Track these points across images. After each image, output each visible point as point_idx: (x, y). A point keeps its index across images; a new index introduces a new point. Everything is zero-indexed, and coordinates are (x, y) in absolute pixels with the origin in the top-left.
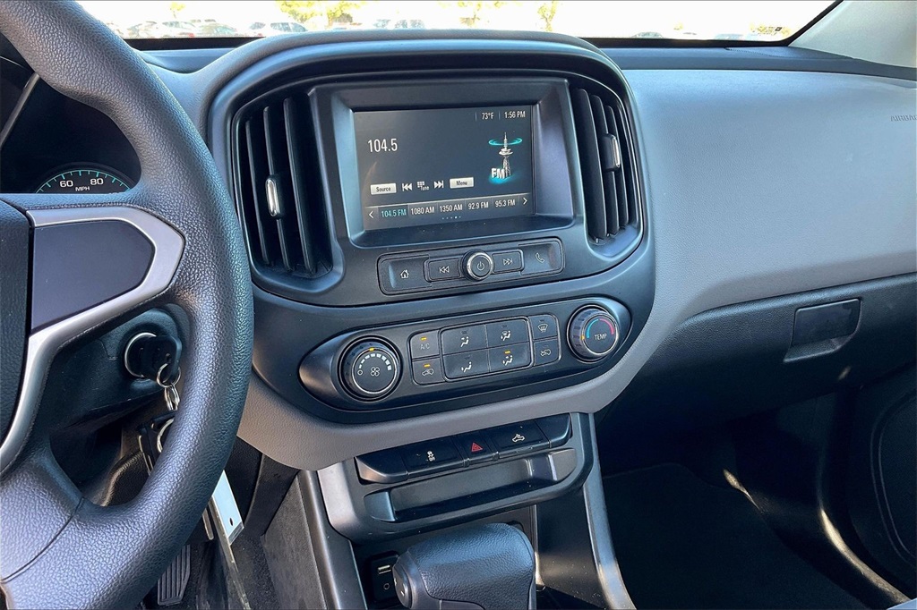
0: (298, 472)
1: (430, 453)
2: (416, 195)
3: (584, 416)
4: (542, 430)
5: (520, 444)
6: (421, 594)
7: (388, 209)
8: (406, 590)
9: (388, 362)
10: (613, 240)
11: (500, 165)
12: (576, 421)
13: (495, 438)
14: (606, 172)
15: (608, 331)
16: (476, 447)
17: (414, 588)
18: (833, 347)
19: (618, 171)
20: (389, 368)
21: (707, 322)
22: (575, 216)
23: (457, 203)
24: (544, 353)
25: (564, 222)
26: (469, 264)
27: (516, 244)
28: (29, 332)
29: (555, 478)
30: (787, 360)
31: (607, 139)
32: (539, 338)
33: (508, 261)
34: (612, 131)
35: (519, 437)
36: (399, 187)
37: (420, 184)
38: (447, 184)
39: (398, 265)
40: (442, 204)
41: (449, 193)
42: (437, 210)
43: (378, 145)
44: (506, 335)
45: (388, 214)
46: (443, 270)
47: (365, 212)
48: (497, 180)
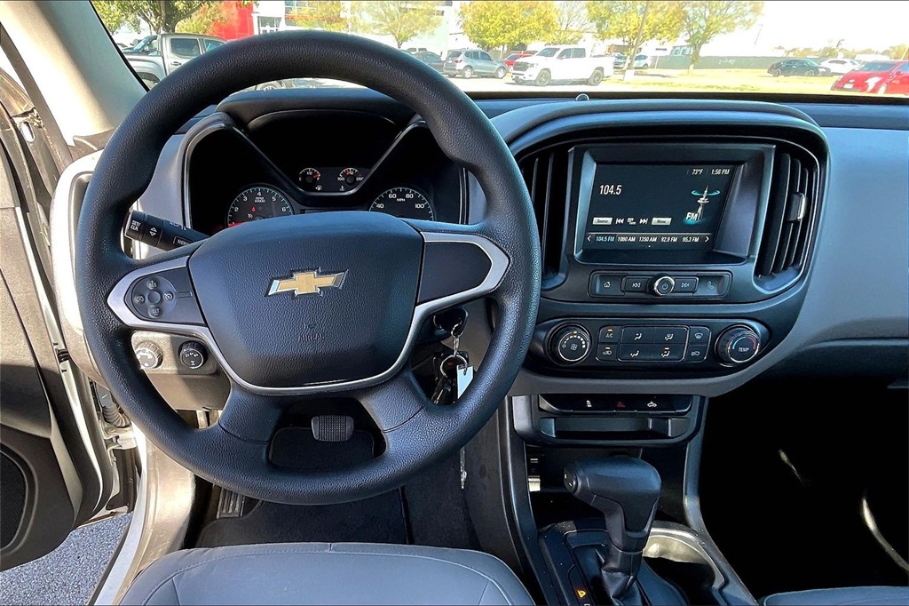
1: (588, 401)
2: (625, 228)
3: (703, 398)
4: (669, 402)
5: (652, 409)
6: (584, 488)
7: (601, 235)
8: (574, 483)
9: (584, 343)
10: (774, 277)
11: (695, 211)
12: (696, 401)
13: (635, 401)
14: (787, 223)
15: (751, 346)
16: (620, 404)
17: (580, 484)
19: (796, 223)
20: (584, 346)
21: (830, 348)
22: (748, 256)
23: (653, 236)
24: (693, 354)
25: (737, 260)
26: (657, 284)
27: (696, 273)
28: (416, 304)
29: (670, 435)
30: (890, 387)
31: (796, 197)
32: (693, 342)
33: (685, 285)
34: (802, 190)
35: (652, 404)
36: (614, 221)
37: (630, 220)
38: (650, 221)
39: (604, 278)
40: (642, 236)
41: (650, 228)
42: (637, 239)
43: (607, 190)
44: (670, 337)
45: (601, 239)
46: (636, 285)
47: (586, 237)
48: (690, 222)
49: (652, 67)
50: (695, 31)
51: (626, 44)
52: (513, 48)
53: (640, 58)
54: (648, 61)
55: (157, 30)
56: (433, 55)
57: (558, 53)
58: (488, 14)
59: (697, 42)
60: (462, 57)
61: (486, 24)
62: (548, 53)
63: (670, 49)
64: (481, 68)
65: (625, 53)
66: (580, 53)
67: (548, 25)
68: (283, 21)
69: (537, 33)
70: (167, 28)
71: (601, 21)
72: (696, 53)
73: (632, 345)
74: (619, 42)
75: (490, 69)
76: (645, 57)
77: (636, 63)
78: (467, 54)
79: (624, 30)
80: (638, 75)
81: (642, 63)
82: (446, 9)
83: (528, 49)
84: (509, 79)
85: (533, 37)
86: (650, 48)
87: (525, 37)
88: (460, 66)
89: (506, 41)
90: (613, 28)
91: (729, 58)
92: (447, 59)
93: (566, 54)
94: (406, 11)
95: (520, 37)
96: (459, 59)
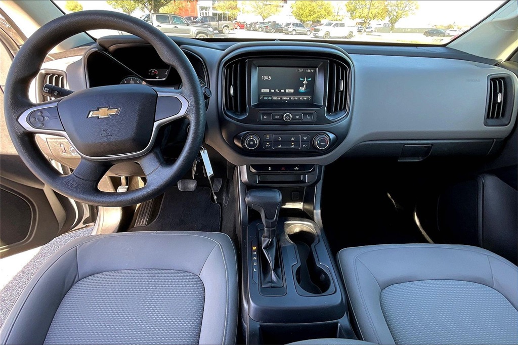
0: (235, 166)
1: (269, 167)
2: (275, 94)
3: (320, 166)
4: (304, 167)
5: (296, 170)
9: (255, 141)
10: (336, 114)
11: (303, 87)
12: (317, 167)
13: (290, 167)
14: (337, 91)
15: (325, 142)
16: (283, 169)
17: (247, 200)
18: (419, 159)
20: (256, 143)
22: (323, 105)
23: (288, 97)
24: (304, 146)
25: (319, 107)
26: (284, 116)
27: (302, 112)
28: (154, 122)
29: (307, 182)
30: (399, 161)
31: (340, 81)
32: (303, 141)
33: (297, 117)
34: (342, 79)
35: (297, 168)
36: (270, 91)
37: (277, 90)
38: (285, 91)
39: (264, 114)
40: (283, 97)
41: (286, 94)
42: (281, 98)
43: (265, 78)
44: (293, 139)
45: (266, 98)
46: (277, 117)
47: (259, 97)
48: (301, 91)
49: (375, 32)
50: (392, 17)
51: (363, 22)
52: (314, 22)
53: (369, 28)
54: (373, 29)
55: (150, 11)
56: (278, 24)
57: (333, 25)
58: (303, 7)
59: (393, 21)
60: (291, 25)
61: (302, 12)
62: (329, 24)
63: (382, 24)
64: (300, 30)
65: (362, 26)
66: (342, 25)
67: (329, 13)
68: (211, 8)
69: (325, 16)
70: (155, 11)
71: (352, 12)
72: (392, 26)
73: (278, 143)
74: (360, 21)
75: (304, 31)
76: (371, 28)
77: (368, 30)
78: (293, 25)
79: (362, 16)
80: (368, 35)
81: (370, 30)
82: (285, 5)
83: (321, 23)
84: (312, 35)
85: (323, 18)
86: (374, 24)
87: (319, 17)
88: (290, 30)
89: (311, 19)
90: (358, 14)
91: (408, 29)
92: (285, 26)
93: (336, 25)
94: (267, 5)
95: (317, 17)
96: (290, 26)
